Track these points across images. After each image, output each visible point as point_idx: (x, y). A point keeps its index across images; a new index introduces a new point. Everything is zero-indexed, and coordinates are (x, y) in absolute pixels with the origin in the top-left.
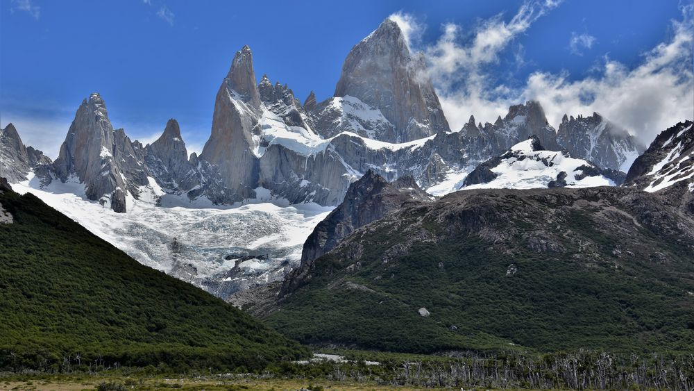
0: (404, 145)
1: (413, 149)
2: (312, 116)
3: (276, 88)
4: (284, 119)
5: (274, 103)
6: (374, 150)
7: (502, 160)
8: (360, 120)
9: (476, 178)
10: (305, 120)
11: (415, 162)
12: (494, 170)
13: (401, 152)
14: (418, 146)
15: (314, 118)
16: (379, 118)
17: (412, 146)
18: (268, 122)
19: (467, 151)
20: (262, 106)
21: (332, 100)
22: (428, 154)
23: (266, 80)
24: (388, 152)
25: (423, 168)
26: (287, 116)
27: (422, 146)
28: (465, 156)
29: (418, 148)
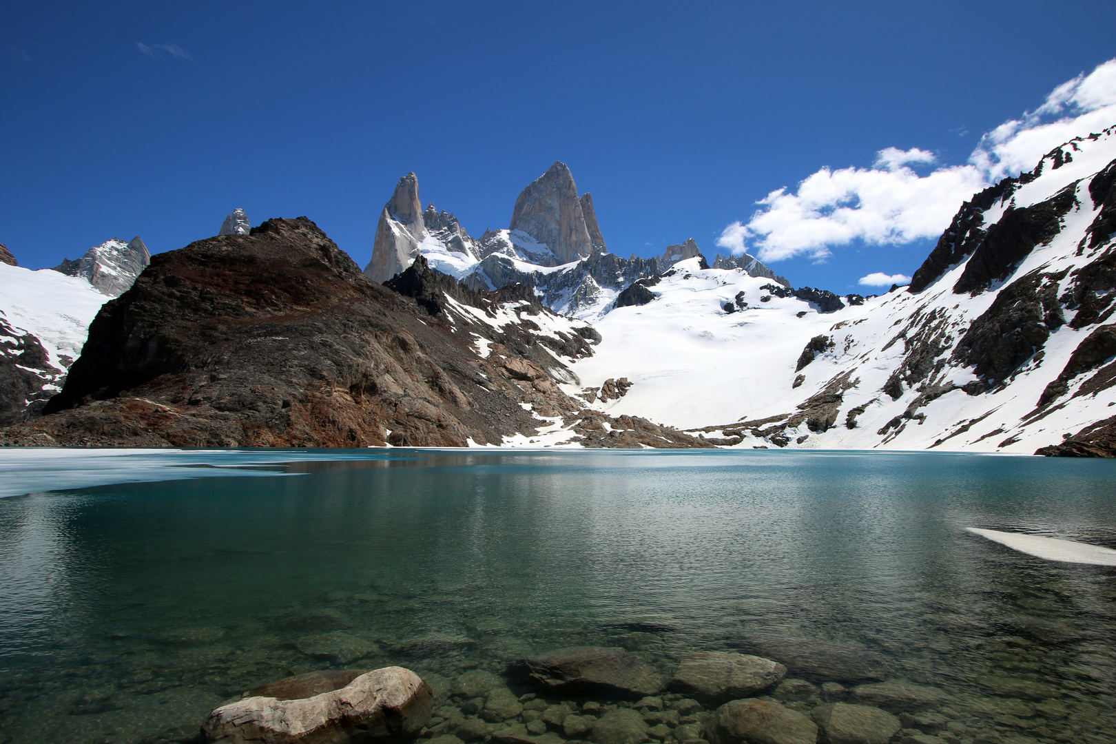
0: (555, 269)
1: (564, 272)
2: (478, 245)
3: (442, 216)
4: (447, 245)
5: (439, 230)
6: (524, 273)
7: (663, 279)
8: (526, 251)
9: (629, 298)
10: (469, 248)
11: (565, 286)
12: (652, 289)
13: (552, 275)
14: (570, 269)
15: (480, 247)
16: (546, 251)
17: (565, 268)
18: (430, 248)
19: (623, 275)
20: (425, 232)
21: (500, 232)
22: (580, 276)
23: (432, 208)
24: (540, 275)
25: (573, 292)
26: (450, 242)
27: (574, 268)
28: (621, 279)
29: (570, 271)
